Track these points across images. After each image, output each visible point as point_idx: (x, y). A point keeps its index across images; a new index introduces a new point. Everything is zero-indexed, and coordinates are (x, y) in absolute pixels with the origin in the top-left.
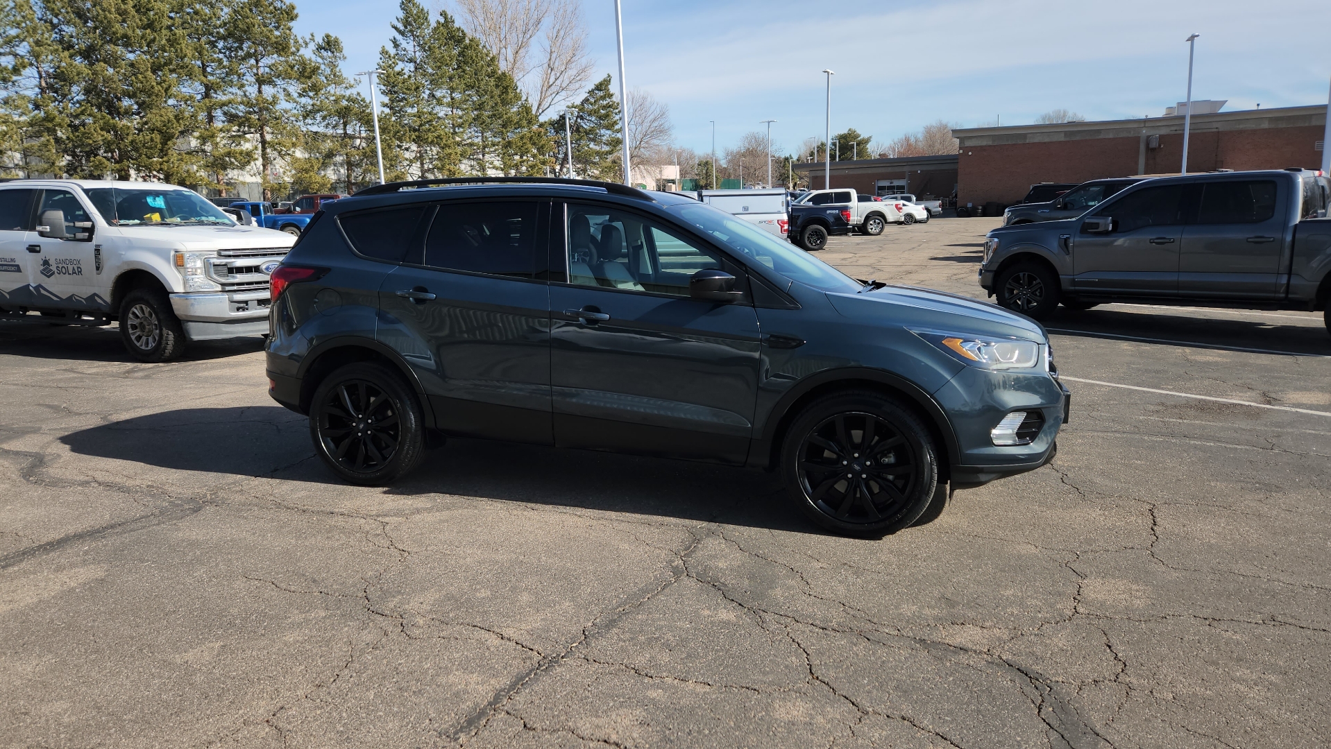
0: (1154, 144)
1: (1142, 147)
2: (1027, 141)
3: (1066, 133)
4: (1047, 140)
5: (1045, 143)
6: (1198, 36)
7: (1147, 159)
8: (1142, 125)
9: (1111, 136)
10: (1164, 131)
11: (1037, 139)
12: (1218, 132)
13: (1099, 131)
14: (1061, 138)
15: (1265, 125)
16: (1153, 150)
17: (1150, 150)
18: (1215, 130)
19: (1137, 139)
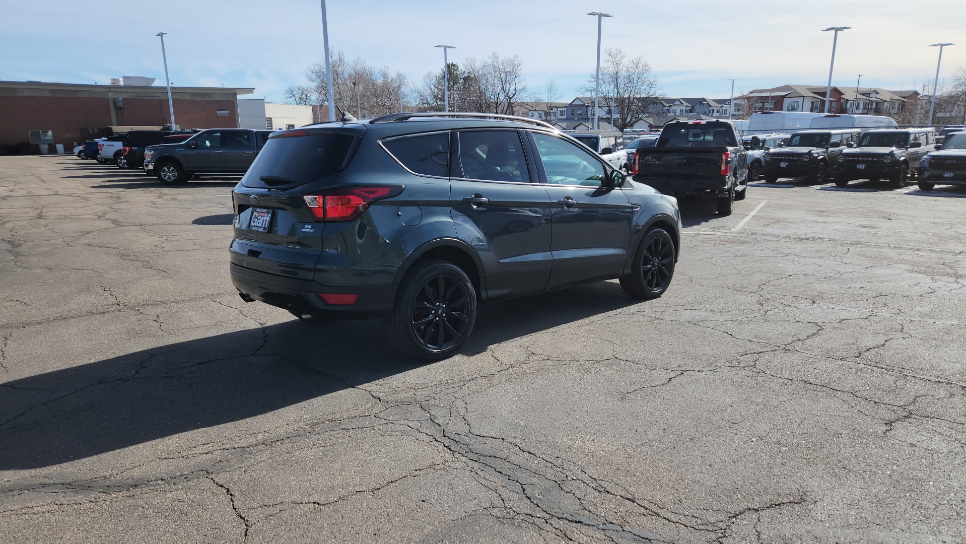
0: (120, 105)
1: (112, 106)
2: (18, 94)
3: (50, 90)
4: (35, 95)
5: (34, 97)
6: (166, 34)
7: (117, 115)
8: (108, 90)
9: (86, 96)
10: (125, 96)
11: (27, 94)
12: (160, 100)
13: (77, 91)
14: (48, 94)
15: (187, 97)
16: (120, 108)
17: (118, 109)
18: (159, 98)
19: (107, 99)
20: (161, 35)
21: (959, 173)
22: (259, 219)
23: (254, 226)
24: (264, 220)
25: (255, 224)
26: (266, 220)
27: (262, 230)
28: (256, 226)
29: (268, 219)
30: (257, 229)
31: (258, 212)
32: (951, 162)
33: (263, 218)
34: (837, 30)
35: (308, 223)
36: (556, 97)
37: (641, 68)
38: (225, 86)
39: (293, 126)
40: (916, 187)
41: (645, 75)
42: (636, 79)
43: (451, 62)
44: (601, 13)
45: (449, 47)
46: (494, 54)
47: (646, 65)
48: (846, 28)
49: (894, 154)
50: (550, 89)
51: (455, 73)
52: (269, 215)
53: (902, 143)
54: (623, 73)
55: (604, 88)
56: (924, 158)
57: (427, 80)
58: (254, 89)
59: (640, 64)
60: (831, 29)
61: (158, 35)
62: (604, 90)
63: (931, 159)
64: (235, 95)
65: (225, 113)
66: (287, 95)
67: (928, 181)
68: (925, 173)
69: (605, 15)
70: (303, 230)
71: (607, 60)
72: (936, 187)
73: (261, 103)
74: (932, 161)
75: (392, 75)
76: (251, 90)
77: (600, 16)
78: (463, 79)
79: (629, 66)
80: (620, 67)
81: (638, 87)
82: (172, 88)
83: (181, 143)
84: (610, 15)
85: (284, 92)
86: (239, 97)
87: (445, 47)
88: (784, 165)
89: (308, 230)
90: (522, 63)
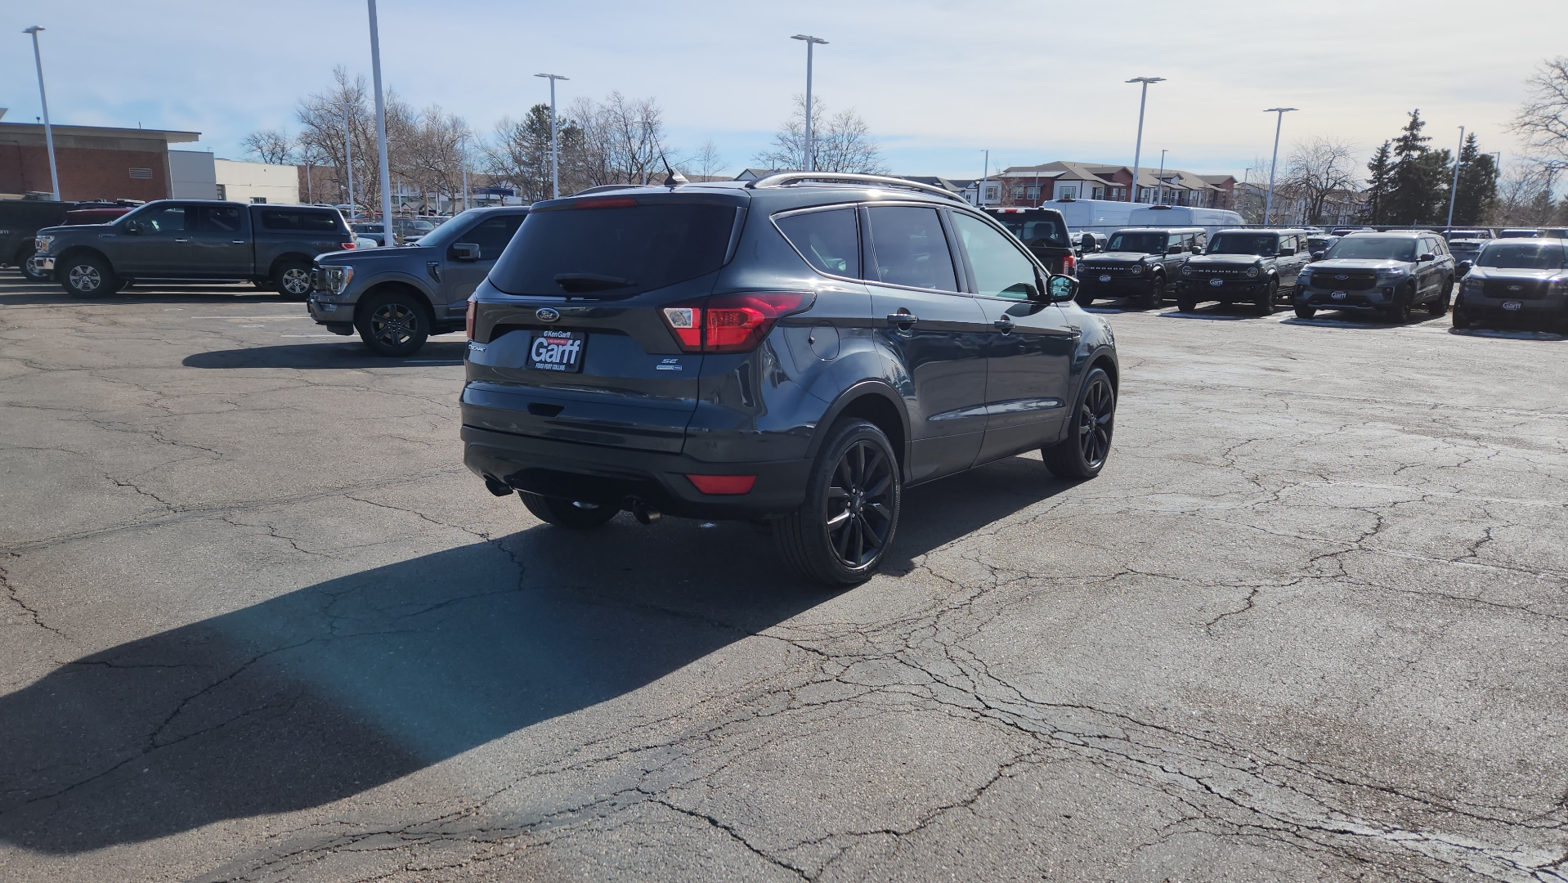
6: (43, 29)
20: (33, 31)
21: (1353, 293)
22: (553, 350)
23: (541, 362)
24: (564, 352)
25: (542, 358)
26: (571, 352)
27: (563, 368)
28: (545, 362)
29: (575, 348)
30: (548, 367)
31: (547, 338)
32: (1342, 277)
33: (561, 348)
34: (1146, 81)
35: (671, 356)
36: (716, 167)
37: (853, 127)
38: (144, 127)
39: (264, 200)
40: (1293, 313)
41: (860, 137)
42: (845, 143)
43: (542, 104)
44: (811, 37)
45: (559, 78)
46: (615, 94)
47: (859, 123)
48: (1158, 79)
49: (1261, 265)
50: (708, 155)
51: (548, 120)
52: (578, 342)
53: (1269, 250)
54: (824, 131)
55: (796, 155)
56: (1304, 271)
57: (502, 131)
58: (200, 133)
59: (850, 121)
60: (1138, 80)
61: (28, 31)
62: (797, 159)
63: (1314, 273)
64: (164, 143)
65: (145, 173)
66: (247, 146)
67: (1310, 305)
68: (1305, 293)
69: (818, 41)
70: (659, 368)
71: (798, 112)
72: (1318, 313)
73: (207, 159)
74: (1315, 276)
75: (445, 120)
76: (193, 136)
77: (811, 41)
78: (564, 131)
79: (835, 123)
80: (817, 124)
81: (849, 156)
82: (54, 127)
83: (108, 224)
84: (825, 41)
85: (243, 142)
86: (171, 146)
87: (552, 78)
88: (1105, 278)
89: (671, 368)
90: (660, 110)
